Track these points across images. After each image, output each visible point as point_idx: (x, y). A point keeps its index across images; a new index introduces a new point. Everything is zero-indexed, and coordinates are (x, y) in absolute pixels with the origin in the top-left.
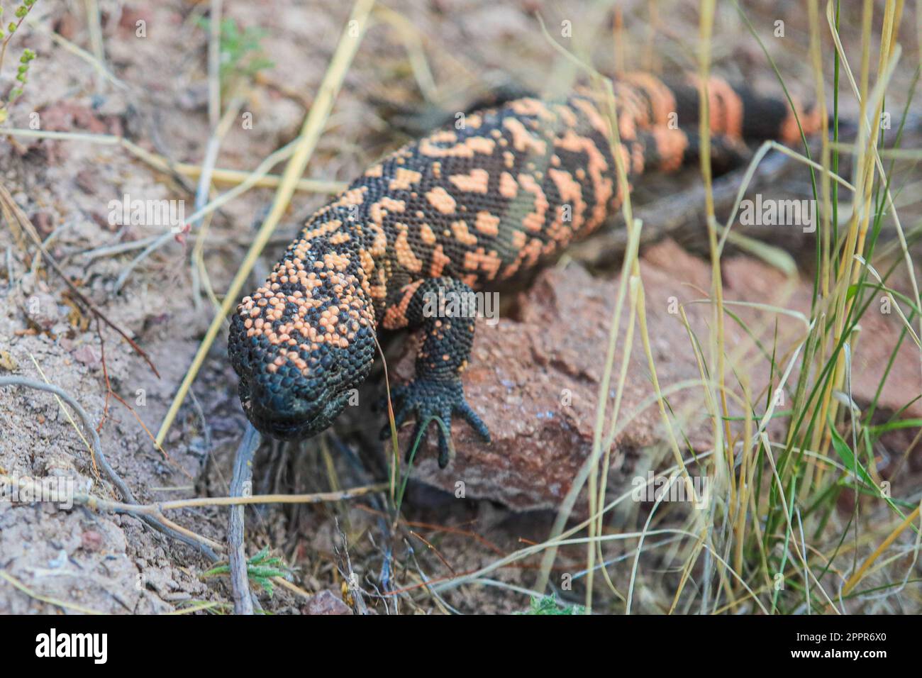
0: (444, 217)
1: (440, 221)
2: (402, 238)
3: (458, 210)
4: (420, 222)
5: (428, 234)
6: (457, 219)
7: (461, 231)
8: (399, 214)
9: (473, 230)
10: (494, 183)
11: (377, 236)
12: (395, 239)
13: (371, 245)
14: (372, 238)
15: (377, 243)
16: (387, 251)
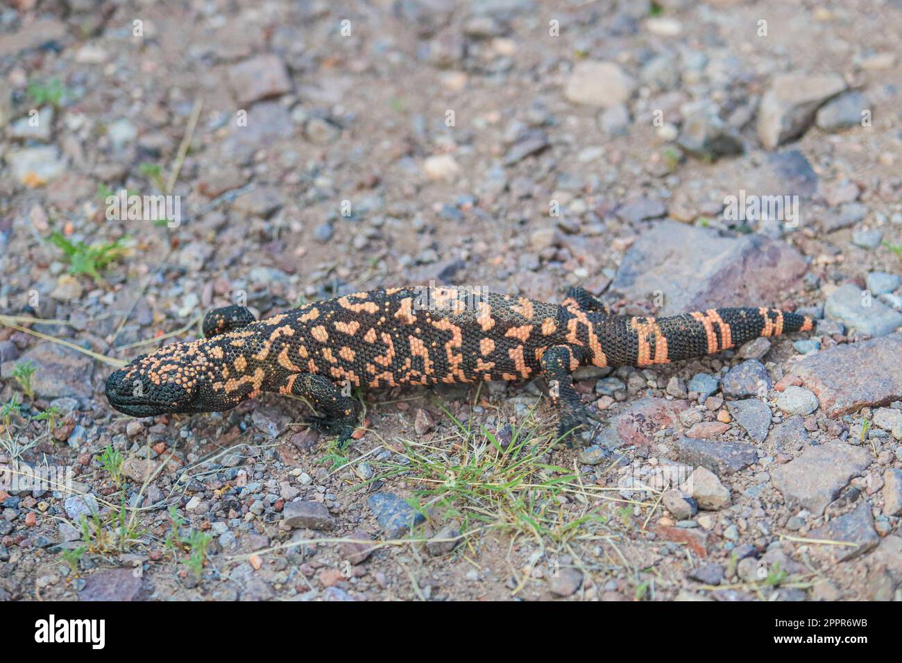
0: (318, 343)
1: (314, 345)
2: (285, 352)
3: (329, 341)
4: (300, 344)
5: (303, 352)
6: (327, 347)
7: (327, 354)
8: (288, 337)
9: (335, 354)
10: (362, 332)
11: (262, 350)
12: (278, 353)
13: (256, 353)
14: (259, 350)
15: (260, 353)
16: (267, 359)
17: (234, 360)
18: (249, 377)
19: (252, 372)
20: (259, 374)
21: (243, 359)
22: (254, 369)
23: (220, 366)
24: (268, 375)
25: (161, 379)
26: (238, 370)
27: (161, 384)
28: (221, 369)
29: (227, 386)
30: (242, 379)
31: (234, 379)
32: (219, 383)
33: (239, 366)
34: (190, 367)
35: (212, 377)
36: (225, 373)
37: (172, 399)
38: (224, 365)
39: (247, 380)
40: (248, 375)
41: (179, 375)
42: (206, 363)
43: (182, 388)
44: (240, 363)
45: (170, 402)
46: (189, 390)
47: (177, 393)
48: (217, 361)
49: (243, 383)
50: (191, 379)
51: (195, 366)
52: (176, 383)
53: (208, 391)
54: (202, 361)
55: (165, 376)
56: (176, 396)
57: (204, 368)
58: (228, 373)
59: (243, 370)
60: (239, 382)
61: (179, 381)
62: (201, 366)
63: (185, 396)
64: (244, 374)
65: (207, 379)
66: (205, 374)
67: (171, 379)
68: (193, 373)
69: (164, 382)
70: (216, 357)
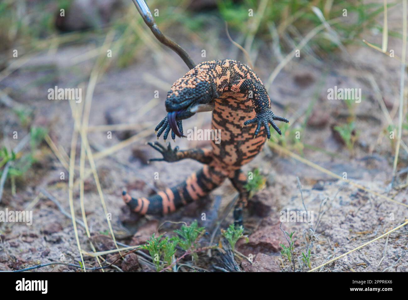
17: (215, 68)
21: (219, 67)
22: (226, 72)
24: (231, 74)
25: (193, 84)
26: (219, 73)
27: (196, 86)
28: (212, 72)
29: (217, 81)
30: (222, 78)
31: (218, 78)
32: (214, 79)
33: (219, 70)
34: (200, 74)
35: (212, 75)
36: (215, 74)
37: (205, 90)
38: (212, 70)
39: (224, 78)
40: (224, 75)
41: (200, 78)
42: (205, 70)
43: (206, 81)
44: (219, 69)
45: (205, 91)
46: (209, 82)
47: (206, 85)
48: (208, 69)
49: (223, 80)
50: (206, 76)
51: (202, 73)
52: (202, 81)
53: (213, 83)
54: (202, 70)
55: (195, 82)
56: (206, 87)
57: (206, 72)
58: (216, 74)
59: (221, 73)
60: (220, 80)
61: (203, 80)
62: (204, 72)
63: (209, 85)
64: (222, 75)
65: (210, 76)
66: (208, 74)
67: (199, 81)
68: (205, 75)
69: (197, 84)
70: (207, 68)
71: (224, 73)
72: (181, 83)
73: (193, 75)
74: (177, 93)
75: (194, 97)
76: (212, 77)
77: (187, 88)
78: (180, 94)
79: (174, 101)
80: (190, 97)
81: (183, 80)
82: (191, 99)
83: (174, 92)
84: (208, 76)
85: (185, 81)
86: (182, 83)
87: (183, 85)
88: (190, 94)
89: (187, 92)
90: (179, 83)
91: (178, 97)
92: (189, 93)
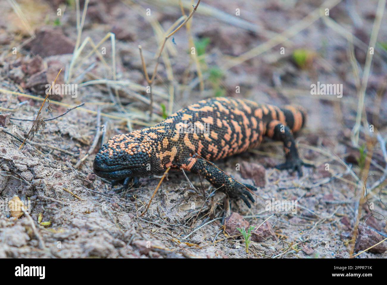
2: (187, 137)
5: (196, 136)
7: (207, 137)
9: (210, 136)
10: (215, 121)
11: (176, 135)
12: (183, 137)
13: (172, 137)
14: (174, 135)
15: (175, 137)
16: (179, 140)
17: (163, 140)
18: (169, 152)
19: (170, 149)
20: (175, 150)
21: (167, 140)
22: (172, 147)
23: (157, 143)
24: (179, 150)
25: (133, 151)
26: (164, 147)
27: (135, 154)
28: (157, 145)
29: (160, 156)
30: (165, 153)
31: (162, 152)
32: (157, 153)
33: (165, 144)
34: (144, 143)
35: (155, 149)
36: (159, 147)
37: (142, 162)
38: (159, 142)
39: (167, 154)
40: (168, 150)
41: (143, 147)
42: (151, 140)
43: (147, 154)
44: (166, 142)
45: (141, 164)
46: (150, 155)
47: (145, 158)
48: (155, 140)
49: (165, 155)
50: (149, 148)
51: (146, 142)
52: (143, 152)
53: (154, 157)
54: (148, 139)
55: (135, 149)
56: (144, 160)
57: (151, 143)
58: (161, 148)
59: (166, 147)
60: (164, 154)
61: (144, 150)
62: (149, 142)
63: (148, 159)
64: (166, 150)
65: (153, 149)
66: (152, 147)
67: (140, 150)
68: (148, 146)
69: (136, 152)
70: (154, 138)
71: (169, 148)
72: (121, 141)
73: (138, 140)
74: (111, 152)
75: (126, 165)
76: (155, 151)
77: (124, 152)
78: (114, 155)
79: (105, 161)
80: (123, 163)
81: (124, 139)
82: (123, 165)
83: (109, 149)
84: (151, 149)
85: (127, 141)
86: (123, 142)
87: (122, 145)
88: (124, 160)
89: (122, 156)
90: (119, 140)
91: (111, 158)
92: (123, 158)
